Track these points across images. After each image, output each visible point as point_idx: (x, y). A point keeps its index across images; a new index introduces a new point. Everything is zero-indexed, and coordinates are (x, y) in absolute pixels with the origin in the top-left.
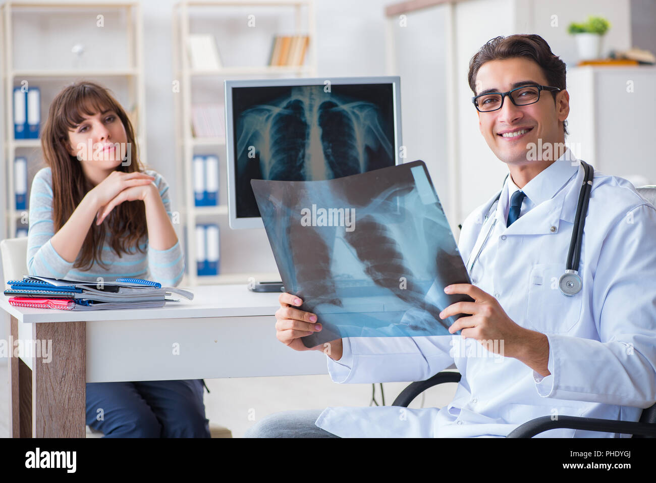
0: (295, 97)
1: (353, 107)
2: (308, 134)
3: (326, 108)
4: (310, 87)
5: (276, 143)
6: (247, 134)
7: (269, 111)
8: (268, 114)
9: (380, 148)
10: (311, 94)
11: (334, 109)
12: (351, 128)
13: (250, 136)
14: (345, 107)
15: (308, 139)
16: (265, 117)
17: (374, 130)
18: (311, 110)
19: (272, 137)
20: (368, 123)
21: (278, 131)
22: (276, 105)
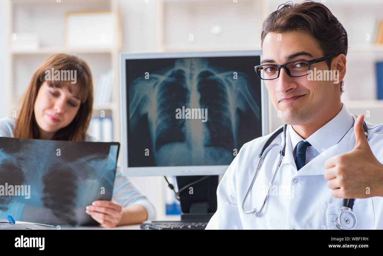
0: (178, 67)
1: (227, 76)
2: (189, 98)
3: (204, 77)
4: (191, 58)
5: (162, 106)
6: (138, 98)
7: (156, 79)
8: (155, 82)
9: (249, 110)
10: (192, 65)
11: (211, 77)
12: (224, 93)
13: (140, 99)
14: (220, 76)
15: (189, 102)
16: (153, 84)
17: (245, 96)
18: (191, 78)
19: (159, 100)
20: (239, 89)
21: (163, 96)
22: (162, 74)
